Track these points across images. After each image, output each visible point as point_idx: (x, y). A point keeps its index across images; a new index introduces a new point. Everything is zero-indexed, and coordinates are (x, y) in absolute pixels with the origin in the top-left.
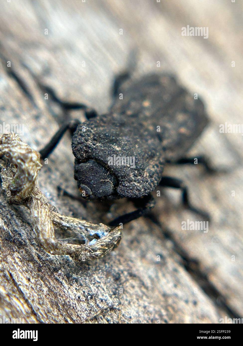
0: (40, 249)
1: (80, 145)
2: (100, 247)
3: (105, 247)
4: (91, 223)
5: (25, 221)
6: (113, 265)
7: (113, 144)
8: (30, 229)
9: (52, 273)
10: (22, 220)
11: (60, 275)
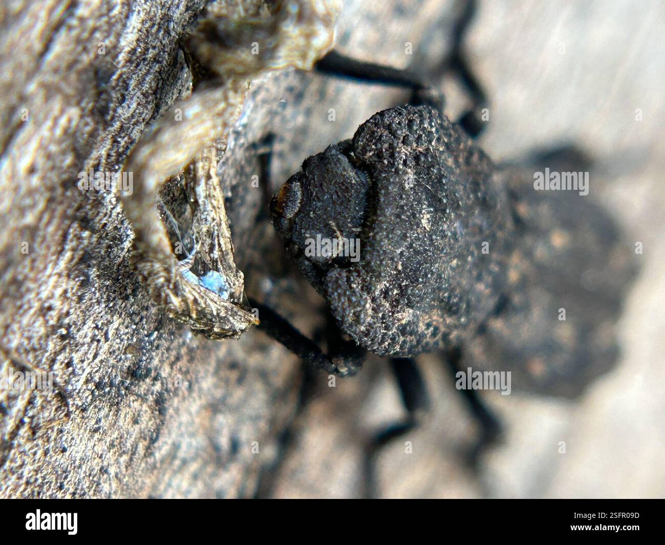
0: (112, 162)
1: (386, 133)
2: (191, 298)
3: (195, 312)
4: (232, 249)
5: (158, 96)
6: (162, 349)
7: (429, 206)
8: (148, 117)
9: (74, 219)
10: (157, 87)
11: (79, 238)
